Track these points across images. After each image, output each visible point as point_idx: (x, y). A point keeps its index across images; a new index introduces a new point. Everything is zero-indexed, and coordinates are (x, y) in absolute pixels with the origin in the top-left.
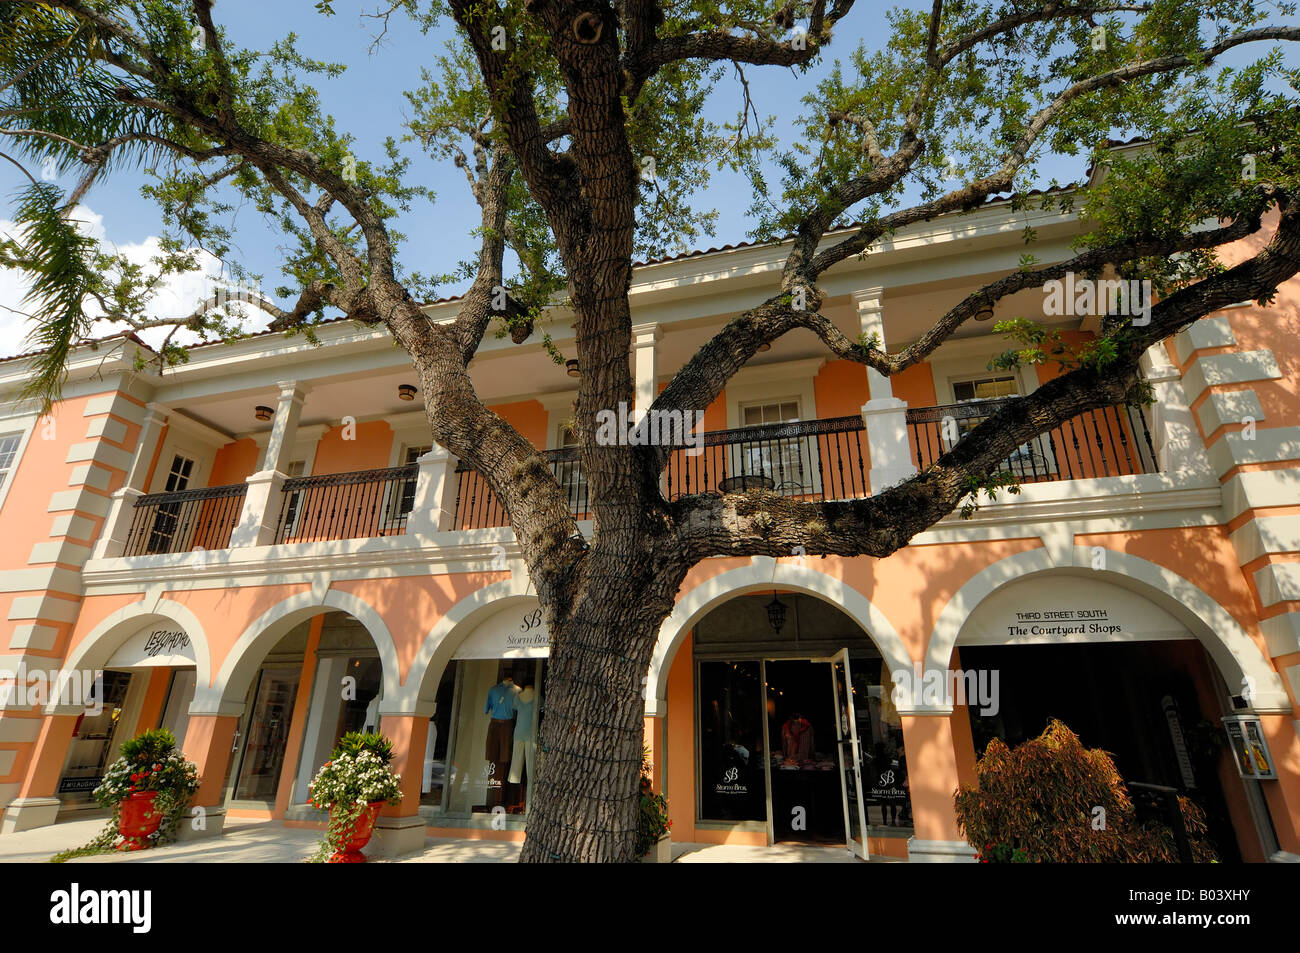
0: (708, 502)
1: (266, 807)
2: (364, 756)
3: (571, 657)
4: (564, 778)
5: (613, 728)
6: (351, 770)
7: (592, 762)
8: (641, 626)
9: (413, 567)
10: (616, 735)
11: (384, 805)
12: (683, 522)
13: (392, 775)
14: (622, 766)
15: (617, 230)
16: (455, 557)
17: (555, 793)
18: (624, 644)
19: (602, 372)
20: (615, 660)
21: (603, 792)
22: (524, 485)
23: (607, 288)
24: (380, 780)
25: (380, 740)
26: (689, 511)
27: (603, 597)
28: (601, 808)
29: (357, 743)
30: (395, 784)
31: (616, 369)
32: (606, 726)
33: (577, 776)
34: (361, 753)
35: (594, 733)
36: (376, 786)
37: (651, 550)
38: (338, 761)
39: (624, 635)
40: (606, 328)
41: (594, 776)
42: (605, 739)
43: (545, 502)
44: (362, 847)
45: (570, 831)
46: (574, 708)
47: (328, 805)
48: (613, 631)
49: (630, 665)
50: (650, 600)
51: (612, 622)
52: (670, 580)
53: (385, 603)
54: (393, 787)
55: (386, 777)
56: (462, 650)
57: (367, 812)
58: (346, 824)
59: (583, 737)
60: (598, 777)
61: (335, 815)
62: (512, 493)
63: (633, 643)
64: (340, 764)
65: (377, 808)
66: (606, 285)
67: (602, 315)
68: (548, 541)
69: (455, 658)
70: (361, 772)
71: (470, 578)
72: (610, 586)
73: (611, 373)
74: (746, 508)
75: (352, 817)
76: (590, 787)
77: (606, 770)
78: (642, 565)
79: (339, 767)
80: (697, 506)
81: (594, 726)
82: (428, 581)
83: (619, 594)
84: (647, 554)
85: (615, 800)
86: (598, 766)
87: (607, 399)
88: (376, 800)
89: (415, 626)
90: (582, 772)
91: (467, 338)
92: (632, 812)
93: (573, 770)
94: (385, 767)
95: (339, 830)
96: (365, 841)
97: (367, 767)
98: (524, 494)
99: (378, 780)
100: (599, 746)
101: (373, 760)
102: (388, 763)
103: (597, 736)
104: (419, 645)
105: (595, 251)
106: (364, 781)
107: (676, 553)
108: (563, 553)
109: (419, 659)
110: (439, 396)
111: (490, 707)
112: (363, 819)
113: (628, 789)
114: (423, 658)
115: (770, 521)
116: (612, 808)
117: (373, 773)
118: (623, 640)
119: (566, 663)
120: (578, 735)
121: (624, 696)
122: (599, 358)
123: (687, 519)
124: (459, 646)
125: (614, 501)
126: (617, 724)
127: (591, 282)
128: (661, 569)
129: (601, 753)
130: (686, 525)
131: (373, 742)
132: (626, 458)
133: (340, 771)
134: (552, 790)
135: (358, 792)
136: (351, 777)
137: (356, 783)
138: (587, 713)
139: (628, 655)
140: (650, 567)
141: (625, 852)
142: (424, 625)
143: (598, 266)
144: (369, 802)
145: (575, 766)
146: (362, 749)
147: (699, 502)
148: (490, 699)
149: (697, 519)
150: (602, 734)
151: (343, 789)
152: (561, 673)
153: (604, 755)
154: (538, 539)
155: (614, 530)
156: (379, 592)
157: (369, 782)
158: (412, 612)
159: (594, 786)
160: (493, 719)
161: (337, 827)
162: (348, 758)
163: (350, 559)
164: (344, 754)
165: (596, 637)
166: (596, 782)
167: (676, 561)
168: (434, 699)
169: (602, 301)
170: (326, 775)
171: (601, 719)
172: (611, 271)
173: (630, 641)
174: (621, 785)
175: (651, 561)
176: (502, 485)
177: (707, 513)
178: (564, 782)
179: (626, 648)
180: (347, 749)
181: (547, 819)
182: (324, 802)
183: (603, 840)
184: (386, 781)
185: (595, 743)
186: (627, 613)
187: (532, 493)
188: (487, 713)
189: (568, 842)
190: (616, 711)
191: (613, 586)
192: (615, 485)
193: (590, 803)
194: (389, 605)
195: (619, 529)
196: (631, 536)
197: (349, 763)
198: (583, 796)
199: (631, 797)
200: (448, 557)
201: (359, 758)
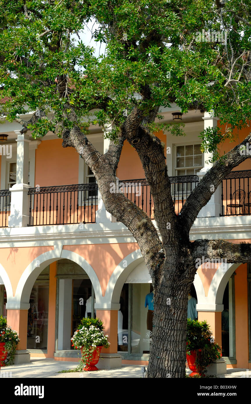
0: (204, 243)
1: (42, 352)
2: (92, 328)
3: (160, 297)
4: (159, 335)
5: (174, 320)
6: (88, 334)
7: (168, 330)
8: (182, 287)
9: (101, 240)
10: (175, 322)
11: (103, 348)
12: (195, 251)
13: (105, 335)
14: (178, 331)
15: (158, 163)
16: (121, 235)
17: (157, 339)
18: (176, 293)
19: (160, 205)
20: (174, 298)
21: (172, 339)
22: (142, 231)
23: (158, 180)
24: (100, 337)
25: (98, 321)
26: (197, 247)
27: (168, 278)
28: (171, 344)
29: (88, 323)
30: (106, 339)
31: (165, 203)
32: (172, 319)
33: (163, 334)
34: (91, 327)
35: (168, 321)
36: (99, 340)
37: (183, 262)
38: (82, 330)
39: (176, 290)
40: (159, 192)
41: (169, 334)
42: (171, 323)
43: (150, 238)
44: (96, 364)
45: (162, 350)
46: (161, 314)
47: (81, 347)
48: (172, 289)
49: (178, 300)
50: (184, 279)
51: (172, 286)
52: (191, 271)
53: (90, 259)
54: (106, 340)
55: (102, 336)
56: (130, 278)
57: (97, 350)
58: (89, 354)
59: (165, 323)
60: (170, 335)
61: (84, 351)
62: (137, 234)
63: (179, 293)
64: (83, 331)
65: (100, 349)
66: (157, 179)
67: (157, 188)
68: (151, 254)
69: (127, 283)
70: (92, 334)
71: (129, 247)
72: (170, 274)
73: (163, 205)
74: (215, 247)
75: (91, 352)
76: (168, 337)
77: (172, 332)
78: (181, 267)
79: (83, 332)
80: (200, 245)
81: (168, 319)
82: (108, 247)
83: (173, 277)
84: (182, 263)
85: (176, 342)
86: (170, 331)
87: (163, 213)
88: (99, 345)
89: (106, 271)
90: (165, 333)
91: (114, 159)
92: (183, 345)
93: (162, 332)
94: (101, 332)
95: (87, 357)
96: (97, 362)
97: (94, 332)
98: (142, 235)
99: (99, 337)
100: (170, 325)
101: (96, 329)
102: (102, 330)
103: (169, 322)
104: (108, 280)
105: (152, 169)
106: (93, 337)
107: (192, 263)
108: (157, 259)
109: (109, 286)
110: (106, 193)
111: (147, 304)
112: (95, 353)
113: (181, 338)
114: (112, 285)
115: (222, 253)
116: (175, 344)
117: (97, 334)
118: (175, 292)
119: (158, 299)
120: (163, 322)
121: (177, 310)
122: (158, 200)
123: (196, 250)
124: (127, 278)
125: (169, 246)
126: (175, 319)
127: (152, 178)
128: (187, 268)
129: (170, 327)
130: (195, 252)
131: (95, 322)
132: (172, 231)
133: (83, 334)
134: (156, 338)
135: (92, 342)
136: (88, 336)
137: (90, 338)
138: (165, 315)
139: (178, 297)
140: (183, 268)
141: (181, 357)
142: (109, 270)
143: (154, 174)
144: (97, 346)
145: (162, 331)
146: (91, 325)
147: (201, 243)
148: (147, 300)
149: (199, 250)
150: (170, 322)
151: (86, 340)
152: (157, 302)
153: (171, 328)
154: (148, 253)
155: (170, 255)
156: (87, 253)
157: (96, 338)
158: (103, 264)
159: (169, 337)
160: (149, 310)
161: (85, 355)
162: (86, 329)
163: (71, 235)
164: (84, 327)
165: (167, 291)
166: (169, 336)
167: (192, 265)
168: (119, 302)
169: (156, 184)
170: (77, 335)
171: (170, 317)
172: (158, 174)
173: (178, 292)
174: (178, 337)
175: (184, 265)
176: (134, 231)
177: (203, 248)
178: (160, 336)
179: (177, 294)
180: (85, 325)
181: (155, 347)
182: (79, 346)
183: (173, 353)
184: (102, 338)
185: (168, 324)
186: (176, 283)
187: (144, 234)
188: (146, 307)
189: (162, 353)
190: (175, 314)
191: (171, 274)
192: (169, 240)
193: (168, 342)
194: (92, 260)
195: (172, 255)
196: (176, 257)
197: (86, 330)
198: (165, 340)
199: (182, 341)
200: (118, 235)
201: (90, 328)
